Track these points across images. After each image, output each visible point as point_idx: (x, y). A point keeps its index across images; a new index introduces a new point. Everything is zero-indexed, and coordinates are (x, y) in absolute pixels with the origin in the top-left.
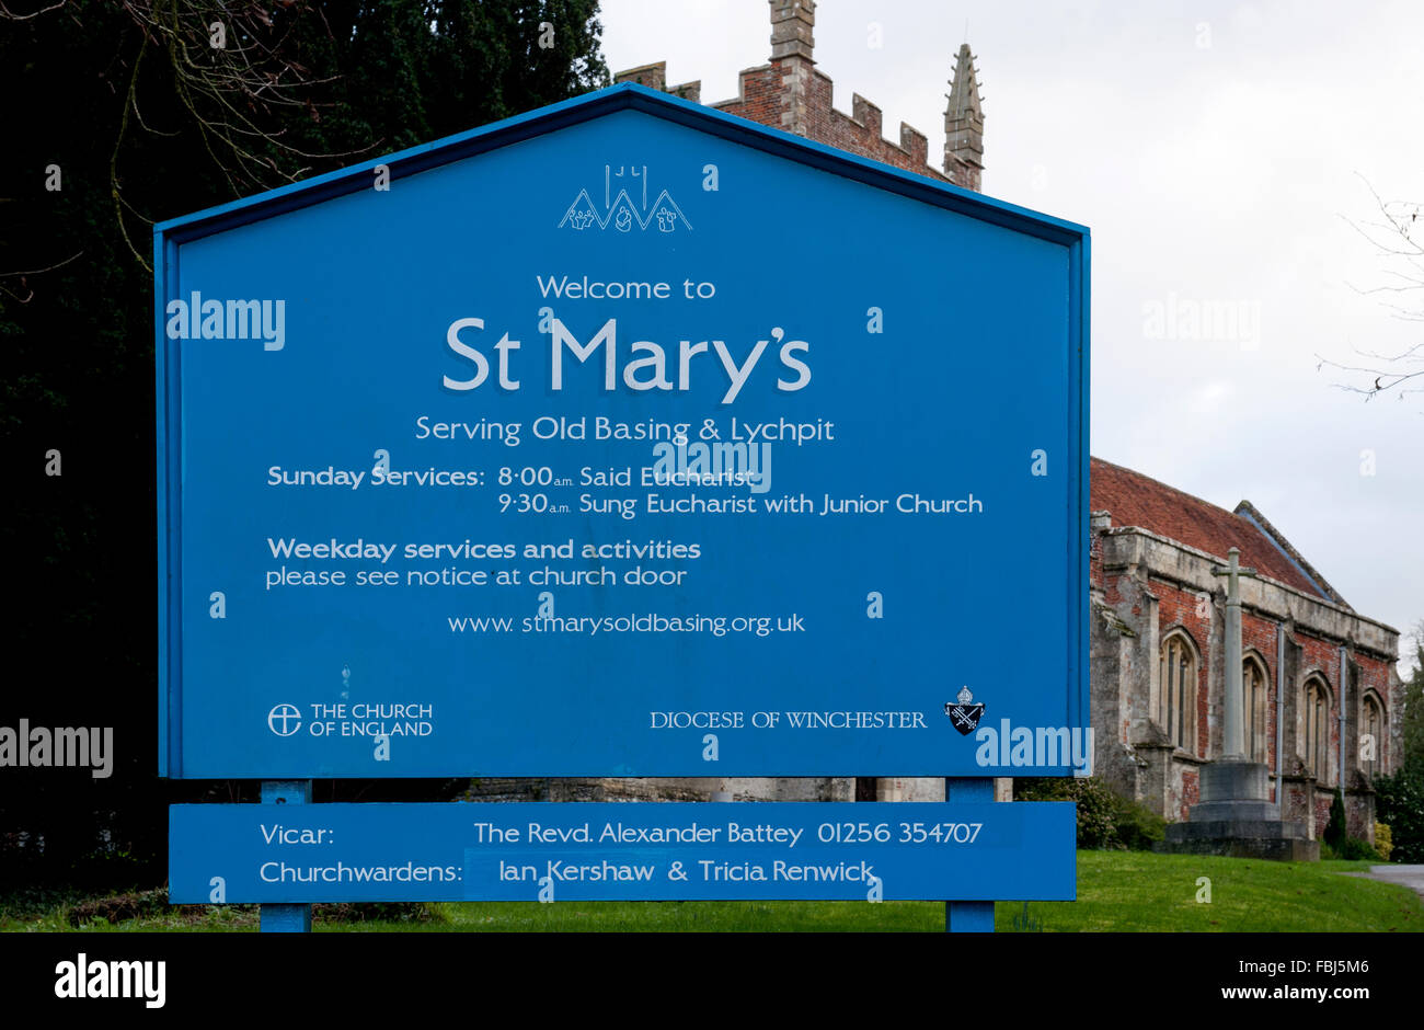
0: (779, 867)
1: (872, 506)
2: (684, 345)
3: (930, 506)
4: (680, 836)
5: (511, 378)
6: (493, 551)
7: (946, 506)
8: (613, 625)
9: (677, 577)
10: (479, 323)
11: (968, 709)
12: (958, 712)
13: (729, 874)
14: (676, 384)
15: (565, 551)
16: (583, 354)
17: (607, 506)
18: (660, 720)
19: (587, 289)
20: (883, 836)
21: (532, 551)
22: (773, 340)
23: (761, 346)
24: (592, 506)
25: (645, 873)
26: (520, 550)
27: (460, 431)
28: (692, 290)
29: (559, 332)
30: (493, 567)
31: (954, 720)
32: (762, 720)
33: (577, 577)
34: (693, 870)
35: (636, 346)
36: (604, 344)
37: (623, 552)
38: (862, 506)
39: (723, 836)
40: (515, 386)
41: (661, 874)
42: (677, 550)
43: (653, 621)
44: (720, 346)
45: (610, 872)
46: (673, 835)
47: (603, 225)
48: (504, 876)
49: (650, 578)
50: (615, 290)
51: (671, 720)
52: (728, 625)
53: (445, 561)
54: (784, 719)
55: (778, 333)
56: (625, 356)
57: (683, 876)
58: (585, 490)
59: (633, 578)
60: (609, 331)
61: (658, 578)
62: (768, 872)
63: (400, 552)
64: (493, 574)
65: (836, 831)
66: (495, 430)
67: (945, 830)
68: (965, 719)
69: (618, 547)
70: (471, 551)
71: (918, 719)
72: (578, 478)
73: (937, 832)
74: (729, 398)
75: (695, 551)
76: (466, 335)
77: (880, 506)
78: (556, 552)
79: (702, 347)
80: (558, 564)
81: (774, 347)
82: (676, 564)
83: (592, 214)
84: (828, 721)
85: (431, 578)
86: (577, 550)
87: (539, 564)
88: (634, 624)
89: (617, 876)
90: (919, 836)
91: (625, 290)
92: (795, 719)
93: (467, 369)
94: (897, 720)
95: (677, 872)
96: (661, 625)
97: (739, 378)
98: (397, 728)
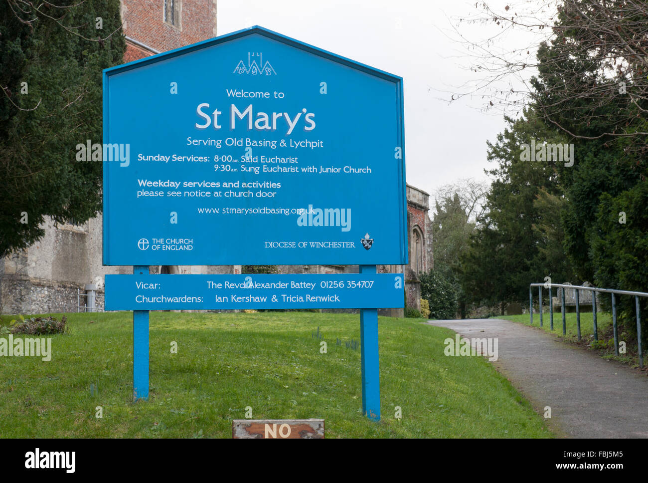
0: (308, 297)
1: (336, 170)
2: (274, 114)
3: (354, 171)
4: (275, 286)
5: (218, 124)
6: (213, 185)
7: (360, 170)
8: (252, 211)
9: (273, 194)
10: (207, 105)
11: (368, 241)
12: (365, 242)
13: (292, 300)
14: (272, 127)
15: (236, 185)
16: (242, 116)
17: (250, 169)
18: (268, 245)
19: (242, 94)
20: (342, 285)
21: (225, 185)
22: (303, 113)
23: (299, 115)
24: (245, 169)
25: (264, 299)
26: (221, 184)
27: (201, 142)
28: (277, 95)
29: (234, 109)
30: (212, 190)
31: (364, 245)
32: (301, 245)
33: (240, 194)
34: (280, 298)
35: (259, 114)
36: (248, 113)
37: (255, 185)
38: (333, 170)
39: (289, 286)
40: (219, 127)
41: (269, 299)
42: (273, 185)
43: (265, 209)
44: (286, 114)
45: (252, 299)
46: (273, 286)
47: (248, 73)
48: (217, 300)
49: (264, 195)
50: (252, 95)
51: (272, 245)
52: (290, 211)
53: (196, 188)
54: (309, 244)
55: (305, 110)
56: (255, 117)
57: (276, 300)
58: (243, 164)
59: (259, 195)
60: (250, 109)
61: (267, 194)
62: (305, 299)
63: (182, 185)
64: (213, 193)
65: (326, 284)
66: (213, 142)
67: (362, 283)
68: (367, 244)
69: (254, 184)
70: (205, 185)
71: (352, 245)
72: (240, 160)
73: (359, 284)
74: (289, 132)
75: (279, 185)
76: (203, 109)
77: (339, 170)
78: (233, 185)
79: (280, 115)
80: (234, 190)
81: (303, 116)
82: (273, 190)
83: (244, 68)
84: (323, 245)
85: (192, 194)
86: (240, 185)
87: (227, 189)
88: (259, 211)
89: (254, 300)
90: (354, 285)
91: (255, 95)
92: (312, 245)
93: (203, 122)
94: (345, 244)
95: (274, 299)
96: (268, 211)
97: (292, 125)
98: (181, 247)
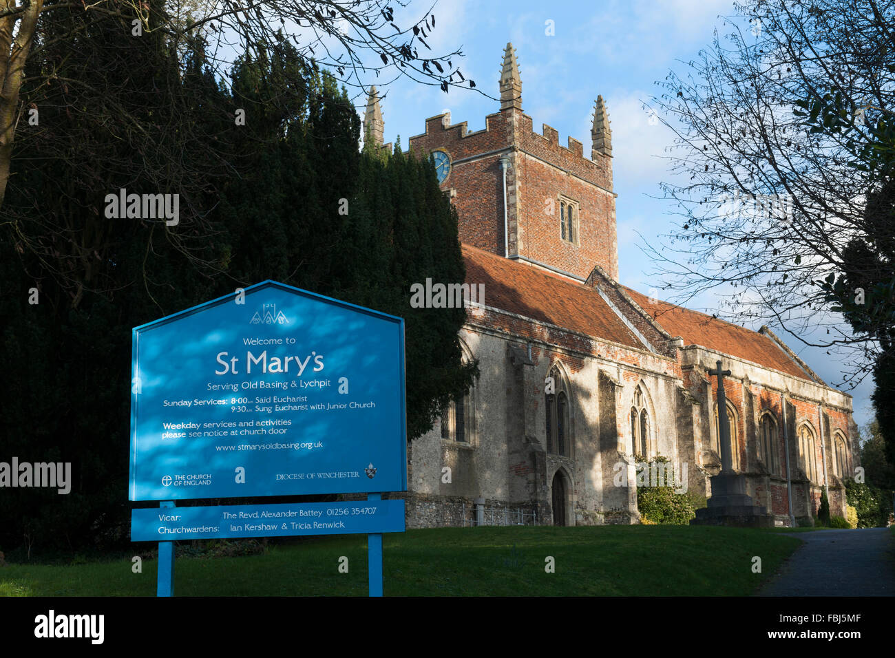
0: (315, 524)
1: (342, 406)
2: (286, 358)
3: (359, 406)
4: (285, 515)
5: (235, 370)
6: (230, 424)
7: (364, 406)
8: (265, 447)
9: (284, 431)
10: (226, 354)
11: (371, 470)
12: (369, 471)
13: (300, 527)
14: (284, 370)
15: (251, 424)
16: (256, 362)
17: (263, 409)
18: (279, 477)
19: (258, 342)
20: (346, 513)
21: (241, 424)
22: (312, 356)
23: (309, 357)
24: (259, 409)
25: (275, 527)
26: (237, 424)
27: (220, 387)
28: (289, 341)
29: (250, 355)
30: (229, 429)
31: (368, 474)
32: (310, 476)
33: (254, 432)
34: (289, 525)
35: (272, 359)
36: (262, 359)
37: (268, 423)
38: (339, 407)
39: (298, 514)
40: (237, 372)
41: (279, 527)
42: (284, 422)
43: (277, 445)
44: (297, 358)
45: (264, 527)
46: (283, 514)
47: (262, 322)
48: (232, 529)
49: (276, 431)
50: (266, 342)
51: (282, 477)
52: (300, 446)
53: (215, 428)
54: (316, 475)
55: (314, 353)
56: (269, 362)
57: (286, 528)
58: (257, 404)
59: (271, 432)
60: (264, 355)
61: (279, 431)
62: (312, 526)
63: (202, 426)
64: (229, 432)
65: (332, 512)
66: (231, 386)
67: (365, 510)
68: (371, 474)
69: (267, 422)
70: (223, 425)
71: (357, 474)
72: (255, 401)
73: (363, 511)
74: (299, 374)
75: (290, 423)
76: (223, 358)
77: (345, 406)
78: (248, 424)
79: (292, 358)
80: (249, 428)
81: (313, 358)
82: (284, 427)
83: (259, 319)
84: (330, 476)
85: (211, 434)
86: (255, 423)
87: (243, 428)
88: (271, 446)
89: (266, 528)
90: (357, 512)
91: (269, 342)
92: (320, 476)
93: (222, 368)
94: (350, 474)
95: (284, 527)
96: (280, 446)
97: (302, 368)
98: (200, 482)
